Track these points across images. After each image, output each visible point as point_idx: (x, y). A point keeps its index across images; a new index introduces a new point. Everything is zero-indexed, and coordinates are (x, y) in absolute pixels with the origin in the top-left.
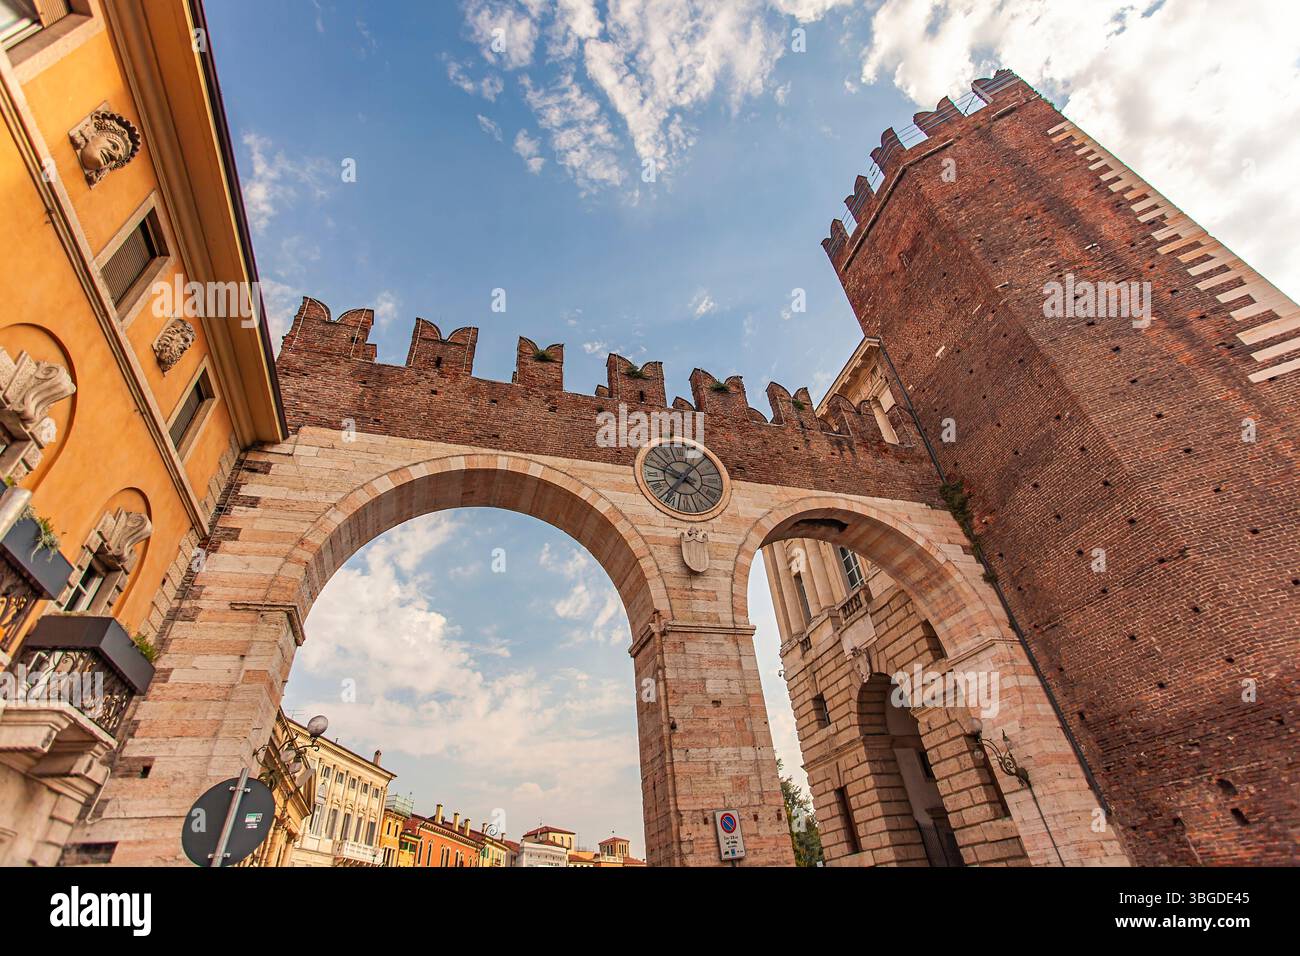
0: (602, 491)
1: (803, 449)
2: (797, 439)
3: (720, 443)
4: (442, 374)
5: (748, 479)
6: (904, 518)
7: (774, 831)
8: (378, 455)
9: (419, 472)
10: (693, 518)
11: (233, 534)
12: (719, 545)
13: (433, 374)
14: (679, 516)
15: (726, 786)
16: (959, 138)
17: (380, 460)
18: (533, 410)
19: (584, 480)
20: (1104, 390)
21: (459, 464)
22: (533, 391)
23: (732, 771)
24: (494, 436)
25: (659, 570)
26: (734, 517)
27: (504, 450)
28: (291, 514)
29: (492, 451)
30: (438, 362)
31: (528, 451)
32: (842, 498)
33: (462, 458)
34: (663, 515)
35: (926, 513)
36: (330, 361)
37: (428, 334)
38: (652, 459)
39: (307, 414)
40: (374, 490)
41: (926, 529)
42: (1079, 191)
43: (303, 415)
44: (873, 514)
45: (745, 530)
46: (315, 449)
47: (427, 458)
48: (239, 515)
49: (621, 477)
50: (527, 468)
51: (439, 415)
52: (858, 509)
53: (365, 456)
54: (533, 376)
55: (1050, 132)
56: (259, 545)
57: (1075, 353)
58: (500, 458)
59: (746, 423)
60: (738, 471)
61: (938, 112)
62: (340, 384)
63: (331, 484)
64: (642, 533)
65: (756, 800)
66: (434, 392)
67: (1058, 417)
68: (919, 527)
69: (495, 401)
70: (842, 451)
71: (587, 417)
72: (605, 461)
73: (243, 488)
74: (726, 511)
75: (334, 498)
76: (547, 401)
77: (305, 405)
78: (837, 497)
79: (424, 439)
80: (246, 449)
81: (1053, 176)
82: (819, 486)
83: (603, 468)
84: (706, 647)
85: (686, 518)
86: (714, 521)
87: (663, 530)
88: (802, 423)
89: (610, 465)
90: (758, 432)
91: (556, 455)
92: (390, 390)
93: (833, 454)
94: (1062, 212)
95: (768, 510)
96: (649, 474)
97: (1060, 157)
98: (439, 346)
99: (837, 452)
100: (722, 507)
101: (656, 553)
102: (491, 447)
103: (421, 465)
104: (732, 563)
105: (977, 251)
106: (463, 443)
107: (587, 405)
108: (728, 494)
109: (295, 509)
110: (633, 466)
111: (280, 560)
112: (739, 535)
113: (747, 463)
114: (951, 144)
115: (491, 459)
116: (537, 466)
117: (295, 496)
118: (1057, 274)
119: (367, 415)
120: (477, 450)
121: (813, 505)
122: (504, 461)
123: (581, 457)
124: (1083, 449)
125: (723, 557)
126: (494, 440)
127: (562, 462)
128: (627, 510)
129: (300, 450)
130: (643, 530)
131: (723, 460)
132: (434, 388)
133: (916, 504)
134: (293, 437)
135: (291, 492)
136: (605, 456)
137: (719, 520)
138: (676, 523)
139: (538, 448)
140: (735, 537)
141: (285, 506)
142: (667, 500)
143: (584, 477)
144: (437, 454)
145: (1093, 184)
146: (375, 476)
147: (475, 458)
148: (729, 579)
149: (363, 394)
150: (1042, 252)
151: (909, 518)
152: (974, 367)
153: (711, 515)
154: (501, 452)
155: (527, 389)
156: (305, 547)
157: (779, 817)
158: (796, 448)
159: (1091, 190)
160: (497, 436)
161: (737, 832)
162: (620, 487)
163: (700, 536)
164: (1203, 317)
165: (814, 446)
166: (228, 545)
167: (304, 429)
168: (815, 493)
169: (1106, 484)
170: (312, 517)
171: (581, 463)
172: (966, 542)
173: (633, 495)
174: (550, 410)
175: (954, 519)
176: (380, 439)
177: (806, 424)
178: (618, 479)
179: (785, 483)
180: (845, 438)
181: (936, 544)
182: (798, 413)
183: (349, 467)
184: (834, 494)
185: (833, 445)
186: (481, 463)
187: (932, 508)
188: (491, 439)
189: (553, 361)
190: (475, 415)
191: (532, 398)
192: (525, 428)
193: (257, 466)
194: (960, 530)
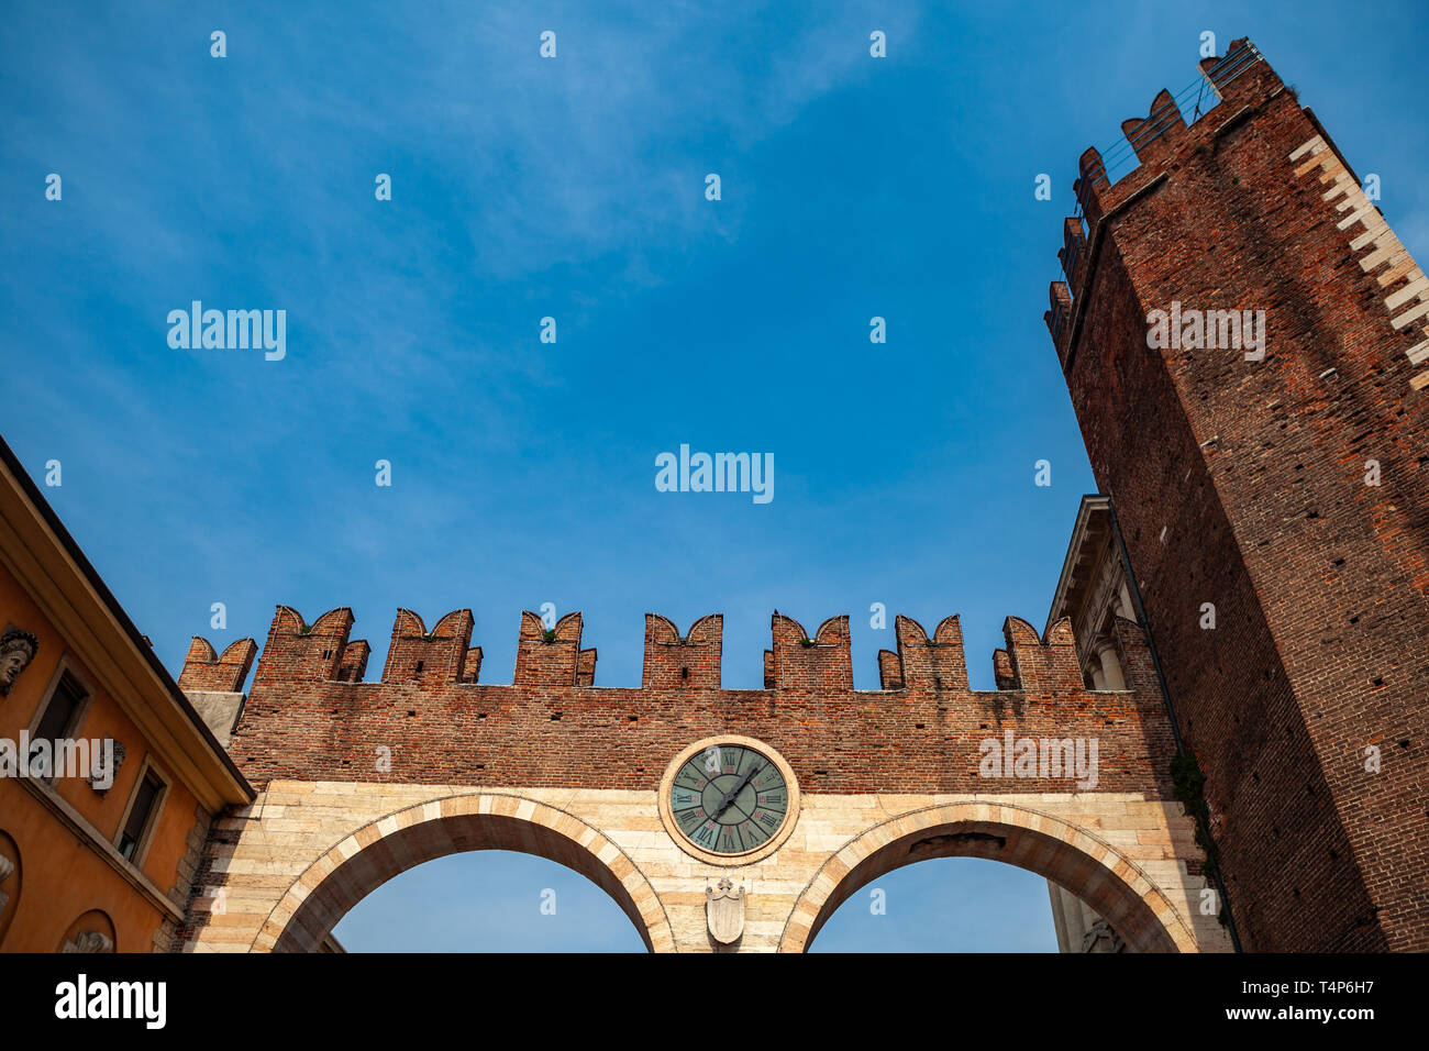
0: (610, 833)
1: (931, 727)
2: (924, 709)
3: (795, 736)
4: (422, 686)
5: (828, 790)
6: (1088, 824)
8: (346, 810)
9: (388, 828)
10: (734, 861)
11: (205, 918)
12: (767, 898)
13: (411, 687)
14: (714, 860)
16: (1176, 168)
17: (347, 816)
18: (530, 721)
19: (587, 819)
20: (1315, 633)
21: (433, 812)
22: (533, 693)
24: (479, 767)
25: (675, 941)
26: (798, 854)
27: (490, 786)
28: (257, 892)
29: (475, 789)
30: (420, 667)
31: (519, 784)
32: (983, 803)
33: (438, 803)
34: (690, 860)
35: (1133, 809)
36: (302, 688)
37: (410, 630)
38: (687, 776)
39: (275, 763)
40: (339, 855)
42: (1321, 269)
43: (273, 765)
44: (1035, 824)
45: (810, 872)
46: (282, 808)
47: (398, 808)
48: (211, 896)
49: (638, 809)
50: (514, 809)
51: (415, 746)
52: (1008, 818)
53: (331, 812)
54: (535, 670)
55: (1294, 157)
56: (229, 931)
57: (1288, 567)
58: (483, 798)
59: (842, 696)
60: (815, 780)
61: (1153, 118)
62: (310, 718)
63: (296, 852)
64: (657, 890)
66: (412, 714)
67: (1267, 674)
68: (1112, 837)
69: (484, 716)
70: (1000, 718)
71: (601, 722)
72: (619, 788)
73: (214, 865)
74: (786, 845)
75: (299, 869)
76: (549, 706)
77: (274, 752)
78: (975, 803)
79: (397, 782)
80: (217, 817)
81: (1289, 241)
82: (948, 787)
83: (615, 798)
85: (723, 861)
86: (765, 862)
87: (689, 882)
88: (938, 681)
89: (626, 792)
90: (859, 709)
91: (555, 785)
92: (363, 718)
93: (983, 727)
94: (1296, 308)
95: (852, 837)
96: (680, 799)
97: (1302, 205)
98: (421, 646)
99: (992, 723)
100: (780, 840)
101: (673, 918)
102: (472, 785)
103: (392, 818)
104: (781, 925)
105: (1184, 378)
106: (441, 782)
107: (603, 703)
108: (793, 818)
109: (261, 885)
110: (656, 790)
112: (800, 879)
113: (831, 764)
114: (1164, 179)
115: (472, 801)
116: (526, 805)
117: (262, 869)
118: (1279, 423)
119: (336, 755)
120: (458, 790)
121: (931, 820)
122: (487, 802)
123: (587, 785)
124: (1289, 730)
125: (770, 917)
126: (478, 773)
127: (561, 795)
128: (640, 857)
129: (268, 811)
130: (659, 885)
131: (795, 762)
132: (412, 707)
133: (1118, 797)
134: (261, 796)
135: (259, 865)
136: (621, 779)
137: (773, 860)
138: (709, 871)
139: (532, 778)
140: (793, 884)
141: (252, 883)
142: (701, 837)
143: (586, 813)
144: (410, 800)
145: (1340, 257)
146: (340, 837)
147: (452, 802)
149: (333, 730)
150: (1265, 381)
151: (1099, 823)
152: (1194, 568)
153: (761, 854)
154: (485, 790)
155: (525, 691)
156: (270, 931)
158: (920, 726)
159: (1337, 268)
160: (482, 767)
162: (635, 824)
163: (735, 888)
165: (952, 717)
166: (202, 930)
167: (274, 784)
168: (940, 799)
169: (1311, 790)
170: (278, 894)
171: (586, 794)
172: (1199, 854)
173: (652, 834)
174: (553, 718)
175: (1188, 813)
176: (348, 788)
177: (947, 680)
178: (634, 811)
179: (891, 788)
180: (1010, 696)
181: (1140, 864)
182: (934, 664)
183: (315, 828)
184: (971, 797)
185: (986, 710)
186: (460, 808)
187: (1147, 800)
188: (475, 771)
189: (564, 642)
190: (458, 740)
191: (531, 705)
192: (518, 750)
193: (228, 836)
194: (1192, 832)
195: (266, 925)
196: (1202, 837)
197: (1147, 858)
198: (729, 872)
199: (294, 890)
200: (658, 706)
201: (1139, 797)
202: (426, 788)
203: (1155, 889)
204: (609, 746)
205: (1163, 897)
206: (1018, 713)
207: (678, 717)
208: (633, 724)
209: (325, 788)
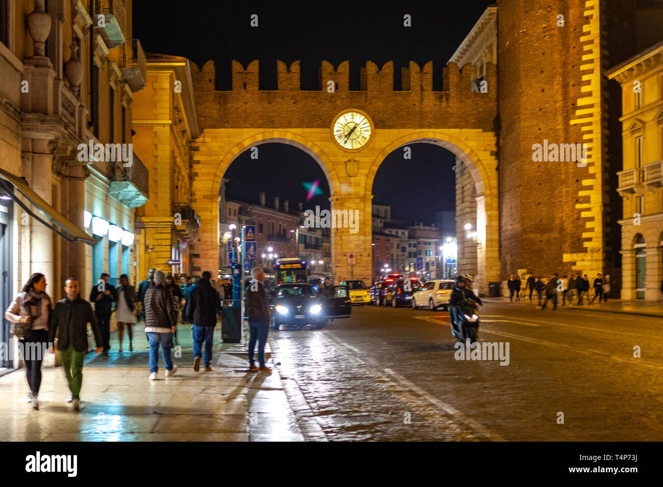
0: (316, 143)
1: (418, 104)
2: (416, 99)
3: (373, 108)
4: (247, 92)
5: (384, 127)
6: (463, 139)
7: (366, 259)
8: (232, 138)
9: (247, 143)
10: (354, 151)
11: (196, 174)
12: (364, 162)
13: (243, 92)
14: (348, 150)
15: (353, 247)
17: (232, 140)
18: (286, 104)
19: (309, 138)
21: (260, 138)
22: (286, 93)
23: (356, 243)
25: (337, 175)
26: (373, 148)
27: (276, 128)
28: (210, 166)
29: (271, 130)
30: (245, 85)
31: (286, 127)
32: (431, 132)
33: (261, 135)
34: (341, 151)
35: (478, 134)
36: (205, 94)
37: (238, 69)
39: (204, 123)
40: (233, 152)
41: (473, 144)
44: (446, 139)
45: (377, 154)
46: (211, 138)
47: (247, 137)
48: (197, 168)
50: (285, 136)
51: (249, 114)
53: (227, 139)
54: (285, 84)
56: (205, 177)
58: (275, 132)
60: (379, 123)
62: (211, 105)
63: (219, 152)
65: (362, 251)
66: (246, 102)
68: (470, 143)
69: (270, 103)
70: (441, 102)
72: (318, 128)
73: (194, 157)
74: (370, 146)
75: (221, 158)
76: (292, 98)
78: (429, 132)
79: (247, 128)
80: (190, 142)
82: (420, 126)
83: (316, 131)
84: (352, 204)
88: (422, 87)
89: (319, 129)
90: (395, 98)
91: (297, 127)
92: (230, 105)
93: (435, 105)
95: (390, 143)
96: (337, 131)
98: (244, 75)
99: (438, 103)
100: (368, 144)
101: (337, 168)
103: (247, 140)
106: (260, 127)
108: (372, 137)
109: (210, 163)
110: (329, 128)
111: (212, 182)
113: (385, 118)
115: (271, 133)
116: (289, 135)
117: (210, 159)
119: (223, 119)
120: (266, 130)
122: (277, 134)
123: (308, 127)
125: (365, 168)
126: (272, 123)
127: (299, 130)
128: (326, 150)
129: (207, 140)
130: (332, 159)
131: (373, 118)
132: (245, 100)
133: (475, 130)
134: (203, 134)
135: (208, 157)
136: (318, 125)
137: (366, 151)
139: (289, 125)
140: (372, 158)
141: (208, 163)
144: (251, 134)
146: (231, 147)
147: (265, 134)
148: (366, 177)
149: (220, 109)
151: (466, 139)
154: (275, 130)
155: (283, 93)
157: (369, 255)
158: (414, 105)
160: (272, 121)
161: (354, 259)
162: (323, 139)
164: (574, 85)
165: (425, 102)
166: (197, 178)
167: (206, 130)
168: (418, 130)
171: (307, 130)
172: (495, 149)
173: (328, 143)
174: (294, 103)
175: (495, 136)
176: (231, 130)
177: (425, 88)
178: (323, 135)
179: (403, 126)
180: (446, 94)
181: (476, 152)
182: (422, 81)
183: (222, 145)
184: (428, 130)
185: (436, 99)
186: (268, 136)
187: (484, 131)
188: (270, 123)
189: (294, 73)
190: (263, 112)
191: (286, 98)
192: (284, 115)
193: (195, 148)
194: (494, 143)
195: (216, 175)
196: (497, 144)
197: (479, 150)
198: (353, 154)
199: (222, 164)
200: (329, 98)
201: (480, 130)
202: (256, 130)
203: (479, 160)
204: (313, 113)
205: (481, 163)
206: (447, 100)
207: (335, 102)
208: (320, 105)
209: (222, 130)
